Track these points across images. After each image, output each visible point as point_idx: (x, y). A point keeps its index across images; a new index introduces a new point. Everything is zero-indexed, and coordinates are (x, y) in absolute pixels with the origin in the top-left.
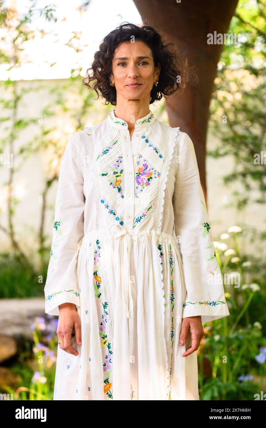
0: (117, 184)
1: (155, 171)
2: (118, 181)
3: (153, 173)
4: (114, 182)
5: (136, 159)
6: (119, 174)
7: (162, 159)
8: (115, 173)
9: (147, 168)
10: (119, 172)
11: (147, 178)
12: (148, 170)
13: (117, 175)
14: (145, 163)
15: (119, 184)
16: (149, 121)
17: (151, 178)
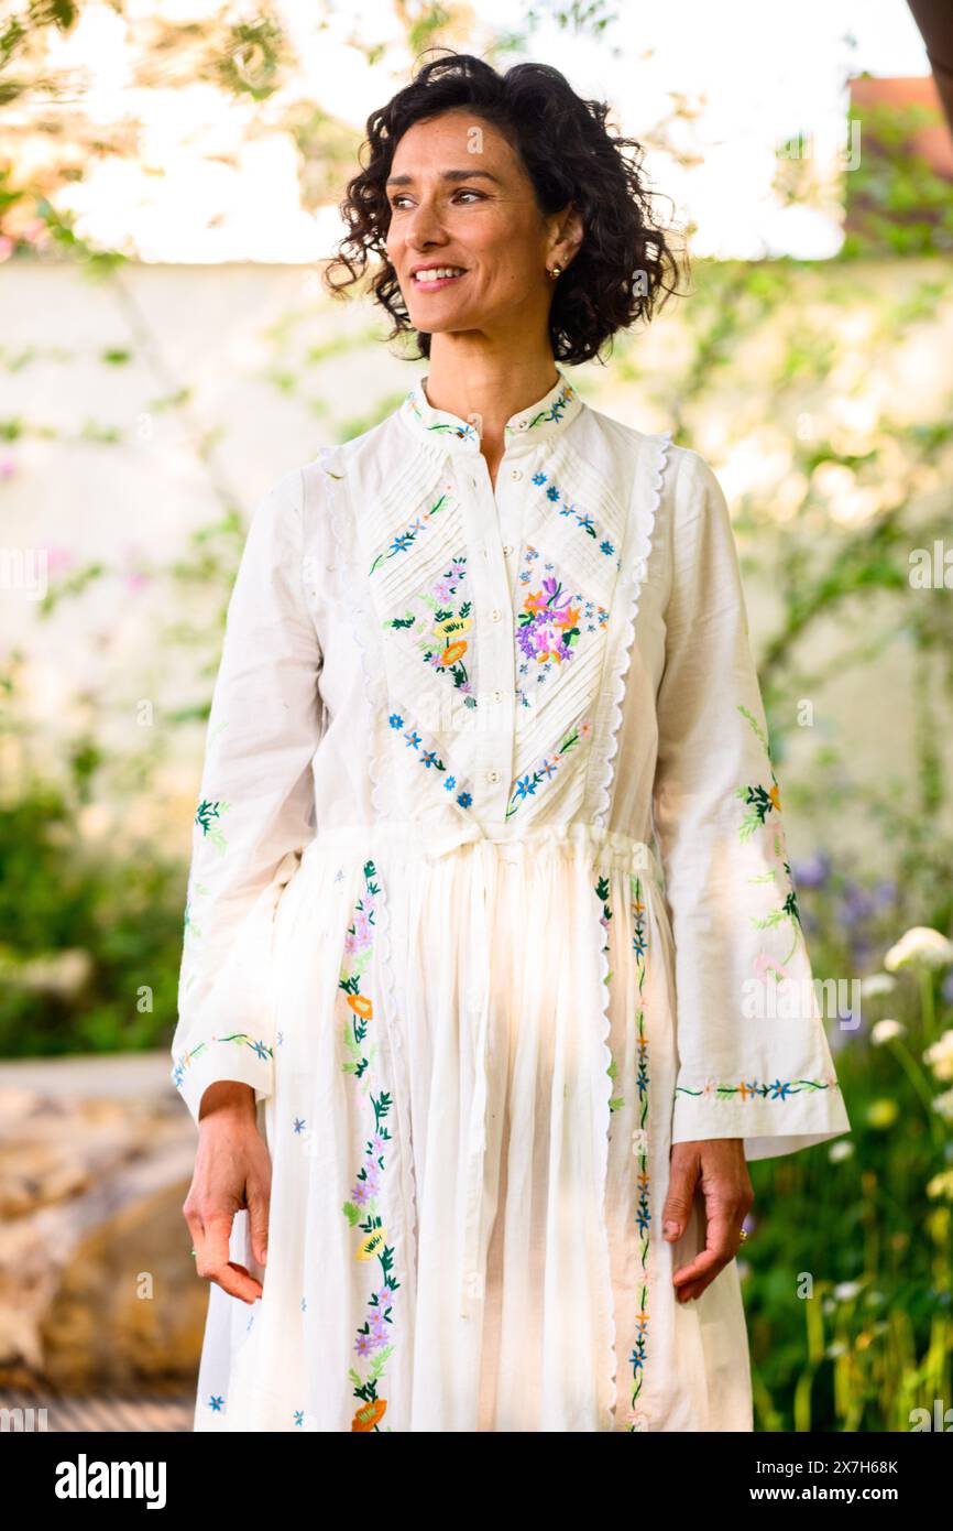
0: (452, 655)
1: (588, 605)
2: (454, 646)
3: (582, 614)
4: (438, 650)
5: (517, 564)
6: (456, 619)
7: (612, 560)
8: (441, 616)
9: (557, 596)
10: (456, 611)
11: (559, 633)
12: (561, 601)
13: (448, 622)
14: (552, 574)
15: (459, 657)
16: (556, 416)
17: (576, 631)
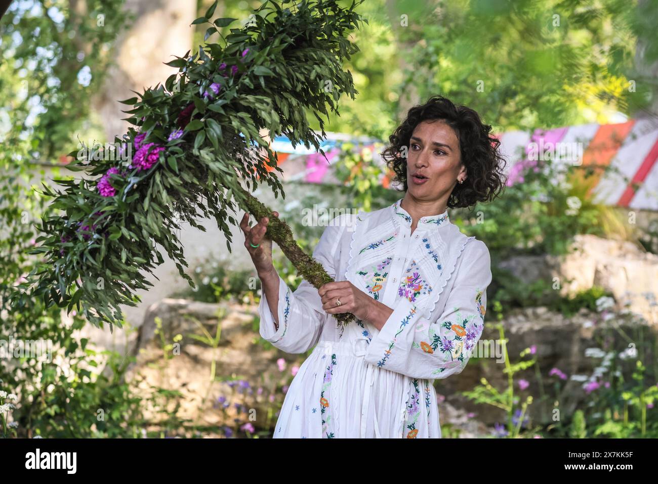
0: (376, 289)
1: (426, 285)
2: (378, 286)
3: (423, 287)
4: (372, 286)
5: (407, 265)
6: (381, 277)
7: (440, 272)
8: (376, 275)
9: (417, 279)
10: (382, 274)
11: (413, 292)
12: (418, 281)
13: (378, 277)
14: (417, 271)
15: (378, 290)
16: (438, 222)
17: (419, 293)
